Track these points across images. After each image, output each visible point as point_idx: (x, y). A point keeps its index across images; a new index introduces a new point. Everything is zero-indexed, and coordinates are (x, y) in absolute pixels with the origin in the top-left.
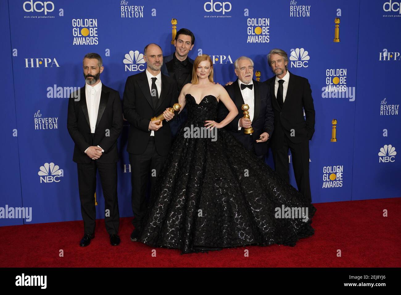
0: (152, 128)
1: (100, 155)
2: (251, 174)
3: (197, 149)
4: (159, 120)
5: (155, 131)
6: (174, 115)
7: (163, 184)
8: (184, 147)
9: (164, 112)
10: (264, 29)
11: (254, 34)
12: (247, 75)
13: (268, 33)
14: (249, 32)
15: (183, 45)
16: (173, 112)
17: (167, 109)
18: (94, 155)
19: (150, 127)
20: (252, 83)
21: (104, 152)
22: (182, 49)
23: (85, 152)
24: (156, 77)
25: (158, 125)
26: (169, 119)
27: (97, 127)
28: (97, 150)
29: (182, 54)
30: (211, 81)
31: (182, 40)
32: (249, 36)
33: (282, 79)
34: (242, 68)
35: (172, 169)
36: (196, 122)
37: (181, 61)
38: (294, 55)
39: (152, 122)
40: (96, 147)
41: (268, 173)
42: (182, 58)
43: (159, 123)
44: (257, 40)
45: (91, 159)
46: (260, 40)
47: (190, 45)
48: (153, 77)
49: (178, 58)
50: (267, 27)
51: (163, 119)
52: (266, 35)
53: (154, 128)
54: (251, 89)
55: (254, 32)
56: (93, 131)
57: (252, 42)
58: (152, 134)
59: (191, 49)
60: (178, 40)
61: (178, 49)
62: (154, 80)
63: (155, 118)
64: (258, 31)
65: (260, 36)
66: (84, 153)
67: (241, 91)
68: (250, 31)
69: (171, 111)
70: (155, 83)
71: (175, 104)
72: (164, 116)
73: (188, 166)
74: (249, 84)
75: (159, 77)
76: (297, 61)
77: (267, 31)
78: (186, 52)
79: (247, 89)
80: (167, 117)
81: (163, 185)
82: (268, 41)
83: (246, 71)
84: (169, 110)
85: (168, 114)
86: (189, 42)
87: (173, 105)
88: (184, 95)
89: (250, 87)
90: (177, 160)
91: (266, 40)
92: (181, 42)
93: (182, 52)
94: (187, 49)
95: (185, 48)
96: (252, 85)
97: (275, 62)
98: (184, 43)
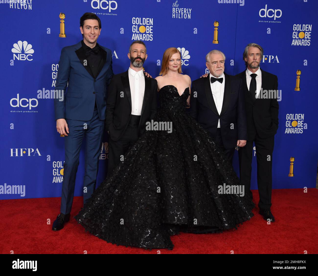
10: (148, 28)
11: (139, 32)
12: (218, 69)
13: (151, 32)
15: (91, 31)
20: (223, 76)
29: (92, 41)
31: (90, 26)
33: (255, 73)
34: (213, 62)
37: (92, 48)
42: (92, 45)
44: (141, 38)
49: (88, 45)
50: (151, 27)
52: (149, 34)
54: (222, 83)
57: (136, 40)
60: (85, 26)
61: (87, 36)
64: (142, 29)
65: (144, 35)
67: (211, 84)
68: (135, 29)
74: (219, 78)
77: (151, 30)
79: (217, 82)
82: (151, 39)
83: (218, 66)
86: (97, 26)
89: (221, 80)
91: (150, 38)
92: (89, 28)
93: (92, 39)
94: (96, 35)
95: (94, 34)
96: (222, 78)
97: (254, 55)
98: (93, 28)
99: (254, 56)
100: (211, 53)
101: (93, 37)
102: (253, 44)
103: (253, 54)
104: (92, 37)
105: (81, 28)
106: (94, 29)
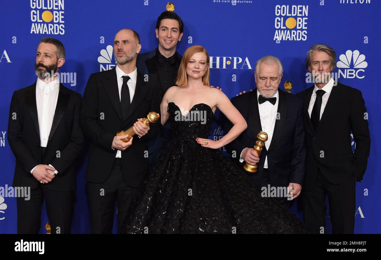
0: (116, 146)
1: (52, 177)
2: (255, 217)
3: (180, 179)
4: (127, 136)
5: (122, 152)
6: (149, 129)
7: (129, 225)
8: (163, 176)
9: (135, 124)
10: (300, 21)
11: (285, 28)
12: (265, 88)
13: (305, 27)
14: (278, 25)
15: (168, 34)
16: (146, 124)
17: (138, 120)
18: (44, 176)
19: (114, 144)
21: (58, 174)
22: (168, 39)
23: (32, 171)
24: (129, 75)
25: (126, 142)
26: (141, 134)
27: (51, 138)
28: (48, 170)
29: (168, 47)
30: (205, 84)
31: (166, 27)
32: (277, 31)
33: (323, 89)
35: (143, 205)
36: (182, 141)
37: (167, 57)
38: (344, 60)
39: (116, 137)
40: (46, 166)
41: (282, 216)
42: (168, 53)
43: (127, 139)
44: (288, 36)
45: (39, 182)
46: (293, 37)
47: (178, 33)
48: (126, 75)
49: (162, 52)
50: (304, 19)
51: (133, 134)
52: (302, 30)
53: (119, 146)
54: (274, 105)
55: (284, 25)
56: (44, 143)
57: (281, 40)
58: (119, 155)
59: (180, 40)
60: (160, 27)
61: (162, 41)
62: (126, 79)
63: (122, 133)
64: (290, 24)
65: (293, 31)
66: (30, 173)
67: (259, 105)
68: (279, 23)
69: (145, 122)
70: (127, 83)
71: (150, 113)
72: (135, 130)
73: (166, 202)
74: (271, 97)
75: (133, 75)
76: (347, 69)
77: (304, 23)
78: (174, 42)
79: (267, 103)
80: (139, 131)
81: (128, 227)
82: (304, 38)
84: (142, 122)
85: (139, 126)
86: (176, 28)
87: (148, 114)
88: (168, 103)
90: (151, 193)
91: (302, 37)
92: (164, 30)
93: (168, 44)
94: (174, 39)
95: (171, 37)
96: (276, 98)
97: (320, 63)
98: (170, 30)
99: (319, 65)
100: (263, 61)
101: (169, 41)
102: (318, 46)
103: (318, 62)
104: (167, 41)
105: (157, 31)
106: (171, 32)
